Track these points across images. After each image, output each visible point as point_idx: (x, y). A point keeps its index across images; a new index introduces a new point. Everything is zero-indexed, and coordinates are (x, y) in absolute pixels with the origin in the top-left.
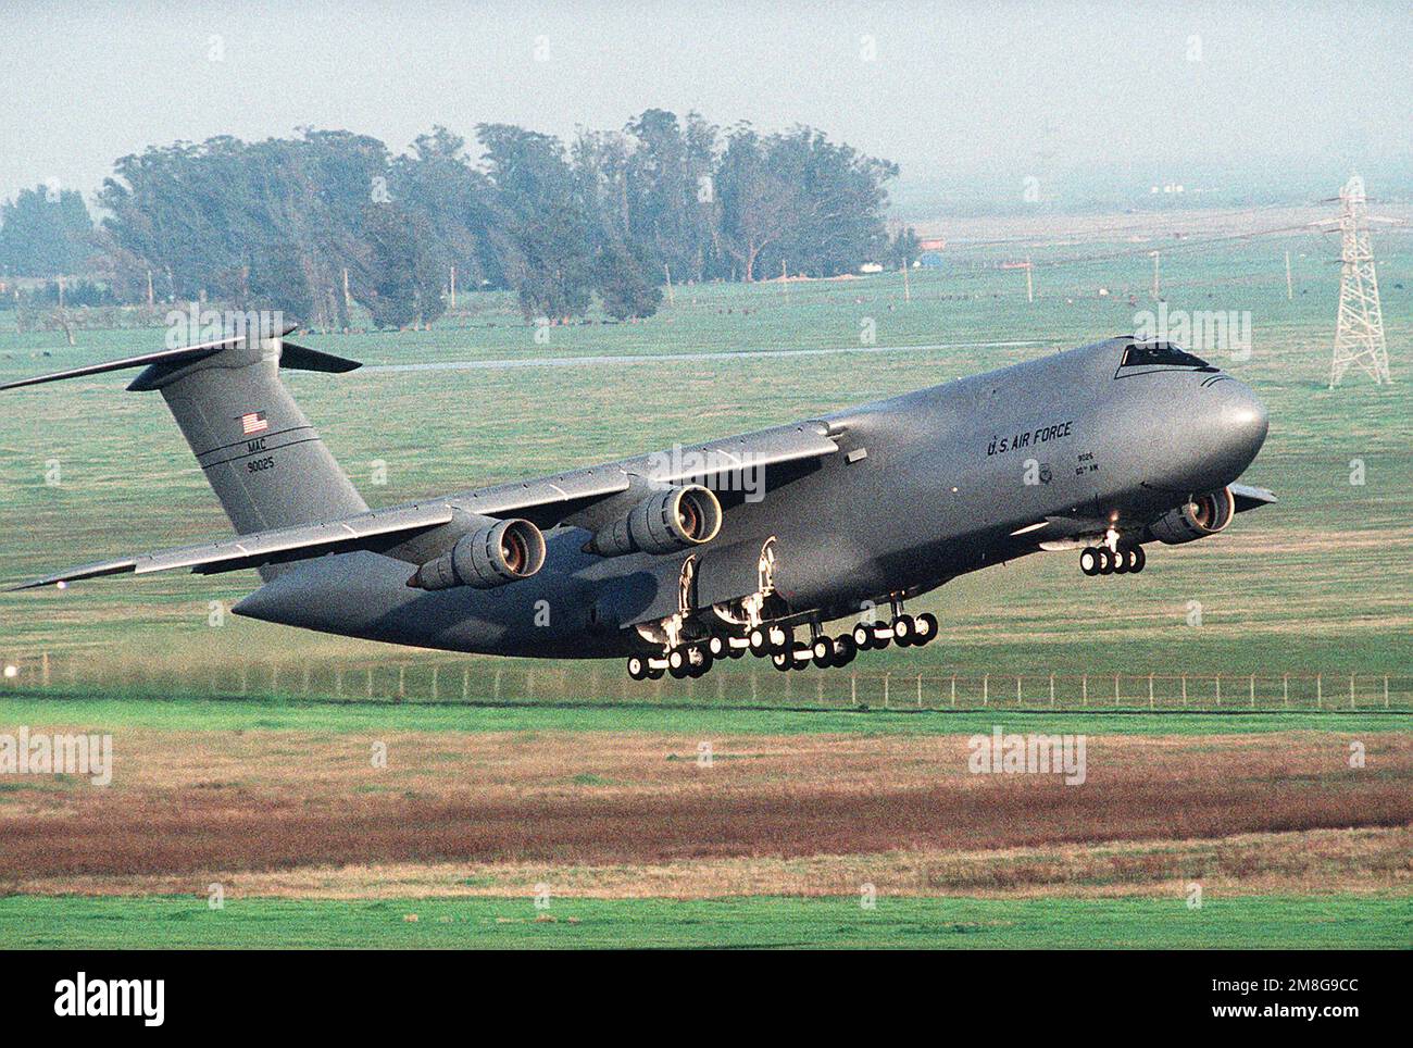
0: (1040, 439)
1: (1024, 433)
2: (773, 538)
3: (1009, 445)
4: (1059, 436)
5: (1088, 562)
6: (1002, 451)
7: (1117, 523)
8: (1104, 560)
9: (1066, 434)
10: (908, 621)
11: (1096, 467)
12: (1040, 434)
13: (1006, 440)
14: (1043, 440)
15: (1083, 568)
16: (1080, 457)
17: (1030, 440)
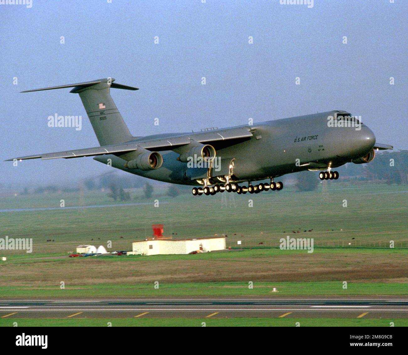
0: (309, 139)
1: (305, 137)
2: (234, 159)
3: (300, 140)
4: (314, 139)
5: (321, 176)
6: (298, 141)
7: (331, 165)
8: (326, 175)
9: (316, 139)
10: (274, 184)
11: (324, 149)
12: (309, 138)
13: (299, 138)
14: (310, 140)
15: (320, 177)
16: (319, 146)
17: (306, 139)
